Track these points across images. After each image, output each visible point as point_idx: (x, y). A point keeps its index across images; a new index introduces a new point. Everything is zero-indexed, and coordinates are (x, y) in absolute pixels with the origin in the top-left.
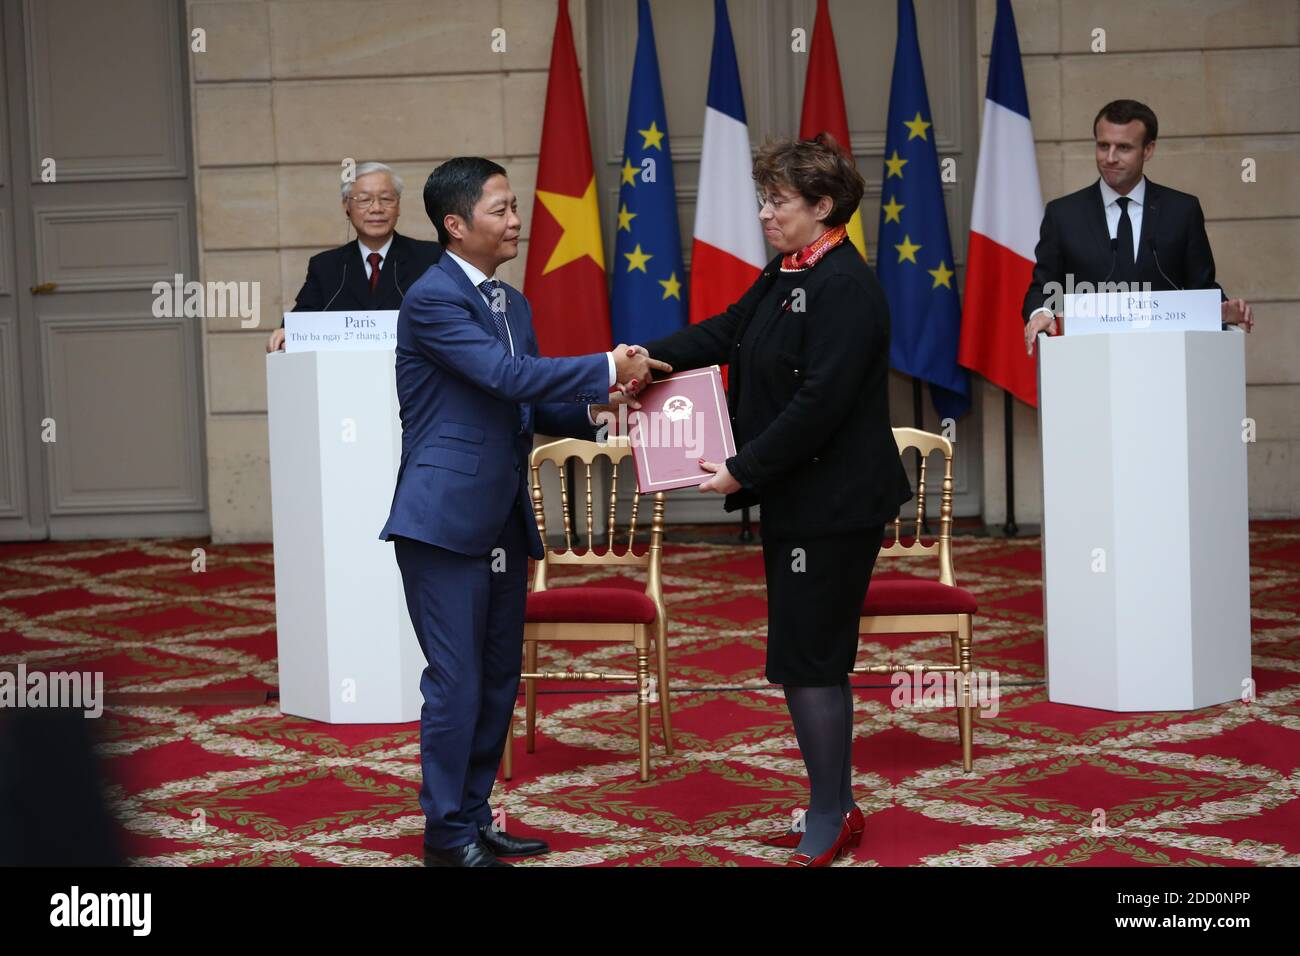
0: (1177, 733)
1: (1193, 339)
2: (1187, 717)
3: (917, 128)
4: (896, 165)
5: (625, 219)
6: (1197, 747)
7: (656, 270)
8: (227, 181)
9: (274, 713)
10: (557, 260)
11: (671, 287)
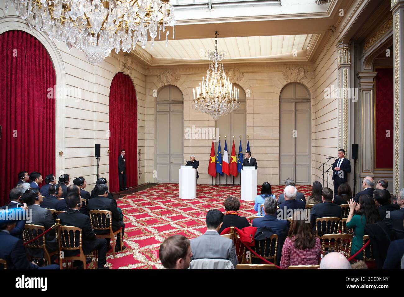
0: (249, 203)
1: (252, 170)
2: (251, 201)
3: (241, 152)
4: (239, 155)
5: (217, 159)
6: (250, 204)
7: (219, 163)
8: (186, 155)
9: (178, 198)
10: (212, 162)
11: (221, 165)
